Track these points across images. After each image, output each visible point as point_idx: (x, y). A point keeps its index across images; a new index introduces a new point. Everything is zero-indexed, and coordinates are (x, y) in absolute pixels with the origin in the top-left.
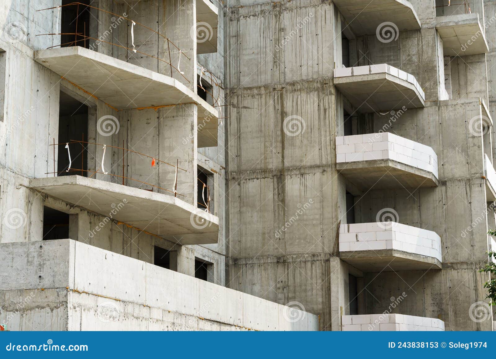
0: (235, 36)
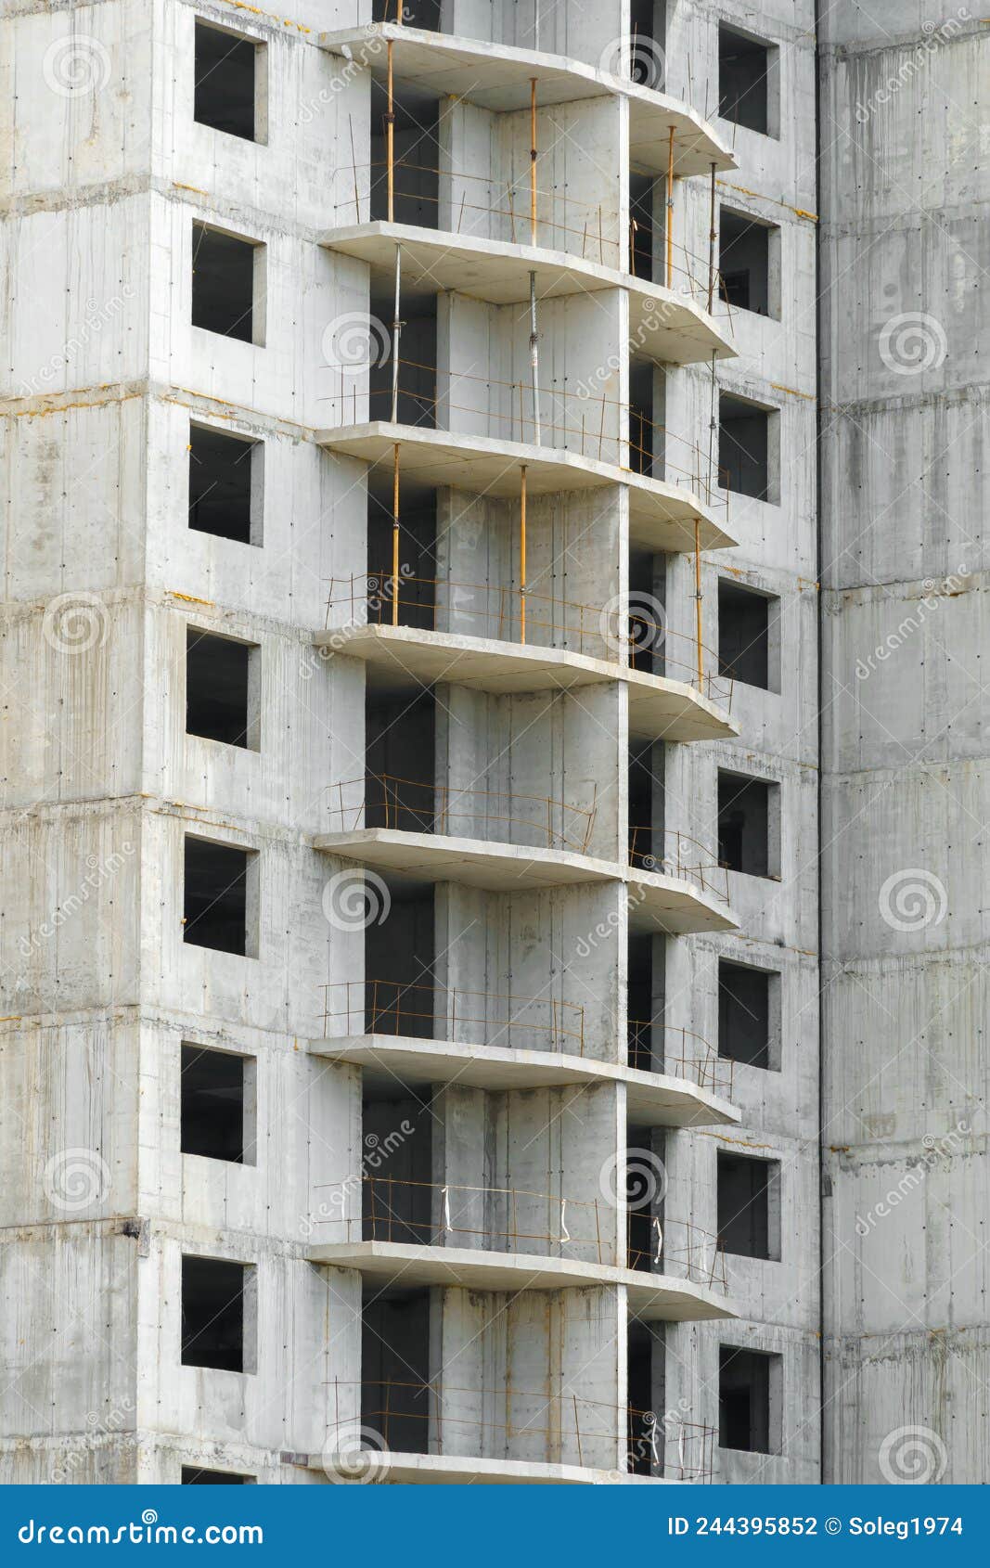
0: (854, 1405)
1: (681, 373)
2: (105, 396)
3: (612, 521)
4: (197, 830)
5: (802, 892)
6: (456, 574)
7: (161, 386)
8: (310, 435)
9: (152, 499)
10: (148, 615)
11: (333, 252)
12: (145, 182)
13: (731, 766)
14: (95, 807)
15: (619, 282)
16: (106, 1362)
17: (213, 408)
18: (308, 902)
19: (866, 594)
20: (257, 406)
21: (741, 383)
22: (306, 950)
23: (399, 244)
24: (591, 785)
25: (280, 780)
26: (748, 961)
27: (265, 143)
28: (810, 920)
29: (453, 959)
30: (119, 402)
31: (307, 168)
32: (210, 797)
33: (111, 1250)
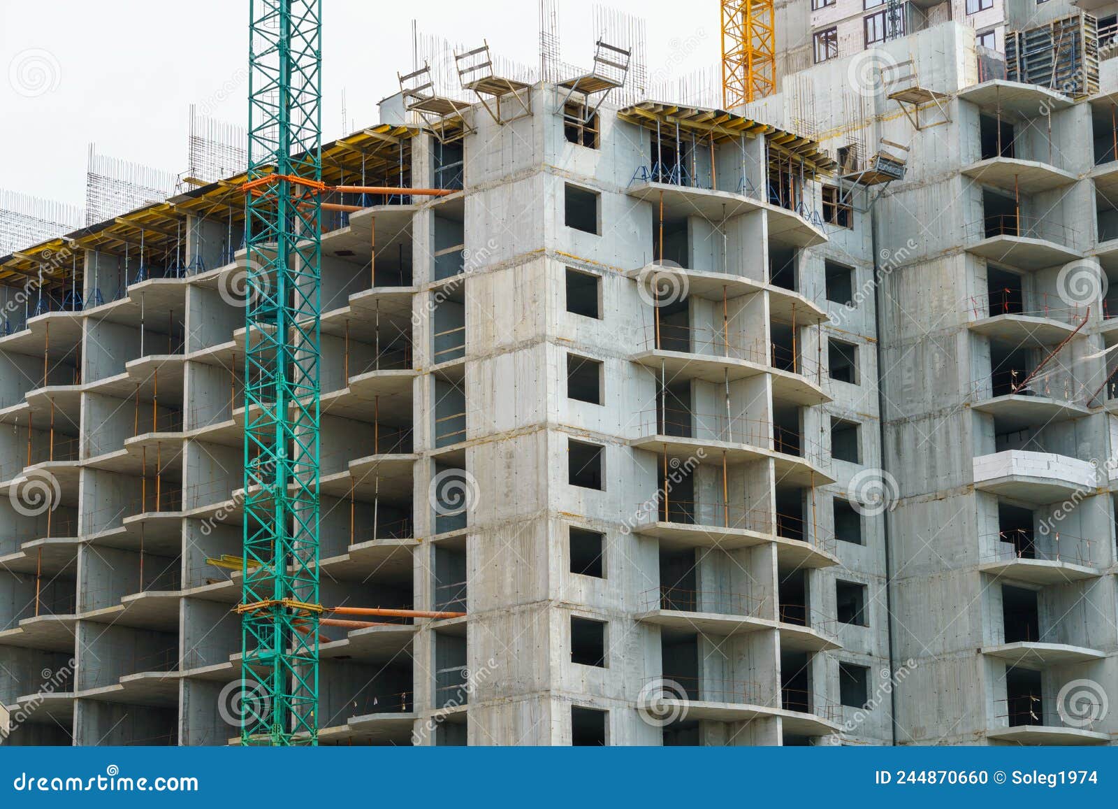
1: (811, 410)
2: (531, 430)
3: (767, 473)
4: (576, 614)
5: (881, 632)
6: (702, 499)
7: (553, 424)
8: (628, 443)
9: (550, 472)
10: (550, 522)
11: (636, 364)
12: (544, 338)
13: (842, 578)
14: (532, 606)
15: (766, 370)
17: (579, 432)
18: (633, 643)
20: (601, 431)
21: (842, 413)
22: (633, 664)
23: (663, 358)
24: (762, 588)
25: (618, 591)
26: (854, 662)
27: (602, 319)
28: (885, 644)
29: (706, 665)
30: (536, 432)
31: (622, 329)
32: (583, 599)
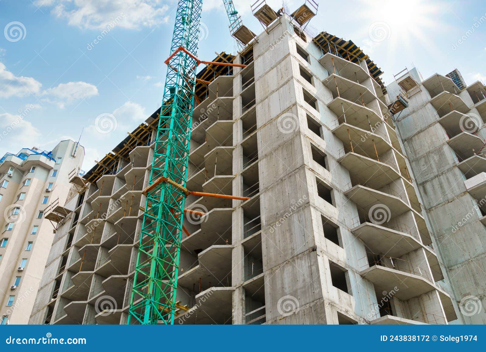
2: (288, 109)
3: (392, 154)
4: (319, 177)
7: (299, 104)
12: (292, 77)
14: (295, 171)
16: (312, 285)
17: (311, 114)
19: (433, 208)
27: (314, 86)
30: (291, 108)
33: (310, 256)
